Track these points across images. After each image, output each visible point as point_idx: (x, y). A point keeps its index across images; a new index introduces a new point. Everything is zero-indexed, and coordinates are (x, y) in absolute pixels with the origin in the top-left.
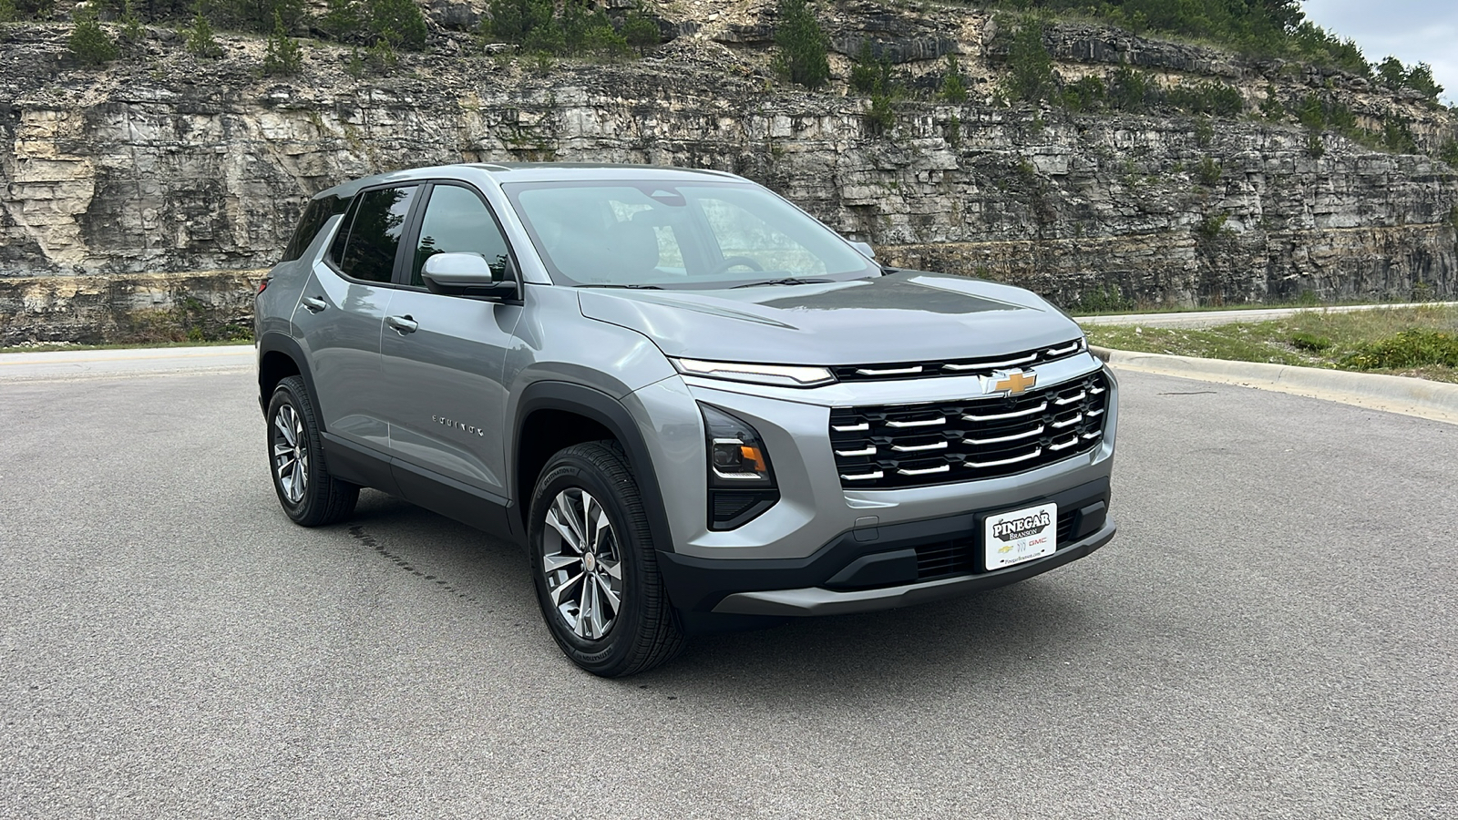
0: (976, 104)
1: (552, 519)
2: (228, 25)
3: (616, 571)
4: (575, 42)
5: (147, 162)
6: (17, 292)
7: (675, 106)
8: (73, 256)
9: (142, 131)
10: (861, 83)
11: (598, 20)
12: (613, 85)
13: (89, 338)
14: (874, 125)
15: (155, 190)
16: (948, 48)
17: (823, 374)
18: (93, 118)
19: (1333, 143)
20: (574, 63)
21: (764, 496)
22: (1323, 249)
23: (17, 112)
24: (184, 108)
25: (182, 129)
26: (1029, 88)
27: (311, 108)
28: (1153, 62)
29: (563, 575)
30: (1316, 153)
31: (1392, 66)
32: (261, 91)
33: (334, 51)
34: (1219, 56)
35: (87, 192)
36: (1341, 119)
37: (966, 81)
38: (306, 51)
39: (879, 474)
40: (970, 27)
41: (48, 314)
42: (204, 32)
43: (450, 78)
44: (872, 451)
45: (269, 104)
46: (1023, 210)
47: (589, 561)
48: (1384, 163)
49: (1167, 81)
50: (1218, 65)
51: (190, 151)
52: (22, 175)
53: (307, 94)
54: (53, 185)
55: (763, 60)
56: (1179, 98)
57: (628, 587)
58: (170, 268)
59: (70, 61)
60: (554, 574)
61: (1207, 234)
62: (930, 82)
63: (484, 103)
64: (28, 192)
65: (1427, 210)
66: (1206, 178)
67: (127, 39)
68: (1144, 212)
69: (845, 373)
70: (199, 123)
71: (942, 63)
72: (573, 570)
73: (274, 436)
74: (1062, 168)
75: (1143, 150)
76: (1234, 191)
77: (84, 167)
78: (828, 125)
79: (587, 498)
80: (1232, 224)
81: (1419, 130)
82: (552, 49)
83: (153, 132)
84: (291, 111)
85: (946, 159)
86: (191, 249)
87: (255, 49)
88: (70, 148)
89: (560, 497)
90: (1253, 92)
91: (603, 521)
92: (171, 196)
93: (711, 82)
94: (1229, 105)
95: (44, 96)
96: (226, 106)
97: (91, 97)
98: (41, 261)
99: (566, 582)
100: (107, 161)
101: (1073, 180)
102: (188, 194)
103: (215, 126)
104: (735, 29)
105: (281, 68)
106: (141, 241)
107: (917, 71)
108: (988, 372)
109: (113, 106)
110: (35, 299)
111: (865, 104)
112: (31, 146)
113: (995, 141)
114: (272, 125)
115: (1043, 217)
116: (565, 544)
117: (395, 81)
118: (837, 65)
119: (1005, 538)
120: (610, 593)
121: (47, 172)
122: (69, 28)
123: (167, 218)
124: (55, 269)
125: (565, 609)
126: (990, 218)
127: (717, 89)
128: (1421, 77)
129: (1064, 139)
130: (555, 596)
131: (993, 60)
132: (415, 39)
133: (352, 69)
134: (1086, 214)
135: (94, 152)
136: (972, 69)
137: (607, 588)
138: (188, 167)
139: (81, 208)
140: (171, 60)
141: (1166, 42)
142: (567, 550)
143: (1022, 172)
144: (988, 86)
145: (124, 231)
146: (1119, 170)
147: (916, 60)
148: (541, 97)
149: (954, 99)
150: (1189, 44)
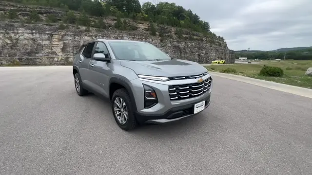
0: (173, 39)
1: (115, 102)
2: (80, 25)
3: (127, 113)
4: (125, 29)
5: (70, 42)
6: (53, 58)
7: (138, 37)
8: (61, 54)
9: (69, 38)
10: (160, 36)
11: (128, 26)
12: (130, 34)
13: (63, 64)
14: (161, 41)
15: (72, 46)
16: (170, 32)
17: (167, 79)
18: (63, 36)
19: (213, 45)
20: (125, 31)
21: (155, 102)
22: (211, 57)
23: (53, 35)
24: (75, 35)
25: (75, 38)
26: (180, 37)
27: (91, 36)
28: (194, 35)
29: (118, 112)
30: (211, 46)
31: (219, 37)
32: (85, 34)
33: (94, 29)
34: (201, 34)
35: (62, 46)
36: (214, 42)
37: (172, 36)
38: (91, 29)
39: (177, 98)
40: (173, 29)
41: (58, 61)
42: (77, 26)
43: (109, 33)
44: (176, 93)
45: (86, 35)
46: (179, 51)
47: (122, 110)
48: (218, 48)
49: (195, 37)
50: (201, 36)
51: (76, 41)
52: (54, 43)
53: (91, 34)
54: (58, 45)
55: (148, 32)
56: (197, 39)
57: (129, 116)
58: (74, 56)
59: (59, 29)
60: (116, 111)
61: (199, 55)
62: (168, 36)
63: (114, 36)
64: (54, 45)
65: (223, 53)
66: (199, 49)
67: (67, 26)
68: (192, 53)
69: (171, 78)
70: (77, 37)
71: (169, 34)
72: (119, 111)
73: (75, 82)
74: (183, 47)
75: (192, 45)
76: (202, 50)
77: (62, 42)
78: (156, 40)
79: (121, 99)
80: (202, 54)
81: (222, 44)
82: (122, 30)
83: (71, 38)
84: (89, 36)
85: (170, 45)
86: (76, 53)
87: (84, 28)
88: (60, 40)
89: (117, 98)
90: (204, 39)
91: (124, 104)
92: (73, 47)
93: (142, 35)
94: (202, 40)
95: (56, 33)
96: (80, 35)
97: (62, 33)
98: (56, 54)
99: (118, 113)
100: (65, 42)
101: (184, 48)
102: (76, 46)
103: (79, 38)
104: (145, 28)
105: (88, 31)
106: (70, 52)
107: (167, 34)
108: (196, 78)
109: (65, 35)
110: (56, 59)
111: (160, 38)
112: (55, 39)
113: (175, 43)
114: (87, 38)
115: (181, 52)
116: (118, 106)
117: (103, 33)
118: (157, 33)
119: (197, 108)
120: (126, 117)
121: (57, 43)
122: (59, 24)
123: (73, 49)
124: (58, 55)
125: (118, 117)
126: (175, 52)
127: (143, 35)
128: (222, 38)
129: (183, 43)
130: (116, 115)
131: (175, 34)
132: (105, 28)
133: (97, 31)
134: (186, 53)
135: (63, 41)
136: (173, 35)
137: (125, 115)
138: (75, 43)
139: (61, 48)
140: (73, 29)
141: (195, 33)
142: (118, 107)
143: (179, 47)
144: (175, 37)
145: (67, 51)
146: (189, 47)
147: (166, 33)
148: (121, 36)
149: (171, 38)
150: (198, 33)
